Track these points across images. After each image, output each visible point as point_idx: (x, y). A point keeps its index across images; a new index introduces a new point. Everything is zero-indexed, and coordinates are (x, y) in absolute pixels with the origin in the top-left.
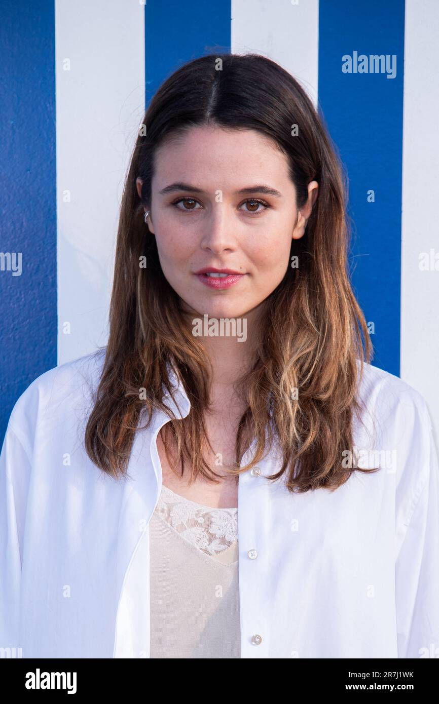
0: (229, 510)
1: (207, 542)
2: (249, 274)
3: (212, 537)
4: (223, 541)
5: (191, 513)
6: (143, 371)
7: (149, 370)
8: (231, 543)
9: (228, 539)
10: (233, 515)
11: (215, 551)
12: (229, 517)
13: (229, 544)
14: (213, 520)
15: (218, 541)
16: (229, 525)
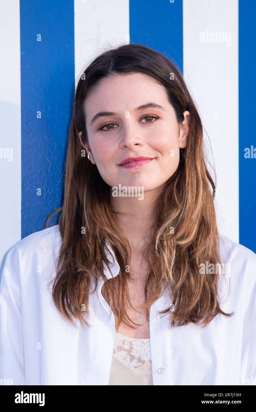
0: (143, 340)
1: (129, 361)
2: (156, 158)
3: (132, 358)
4: (140, 360)
5: (119, 342)
6: (89, 252)
7: (92, 251)
8: (145, 362)
9: (142, 359)
10: (146, 344)
11: (134, 366)
12: (143, 344)
13: (144, 362)
14: (133, 346)
15: (136, 360)
16: (143, 350)
